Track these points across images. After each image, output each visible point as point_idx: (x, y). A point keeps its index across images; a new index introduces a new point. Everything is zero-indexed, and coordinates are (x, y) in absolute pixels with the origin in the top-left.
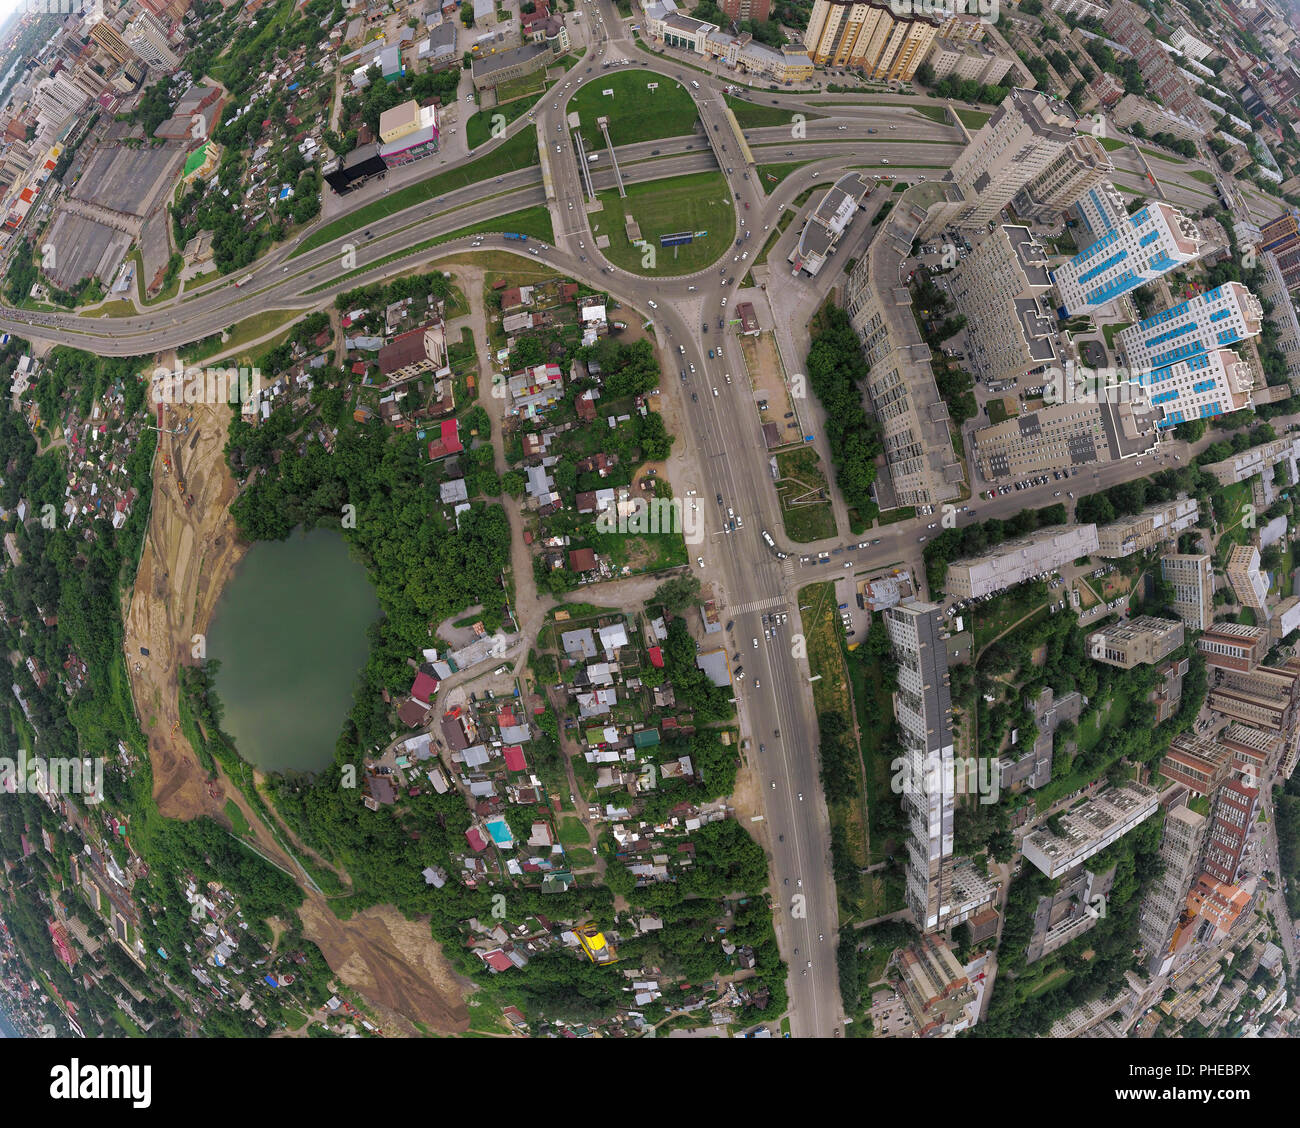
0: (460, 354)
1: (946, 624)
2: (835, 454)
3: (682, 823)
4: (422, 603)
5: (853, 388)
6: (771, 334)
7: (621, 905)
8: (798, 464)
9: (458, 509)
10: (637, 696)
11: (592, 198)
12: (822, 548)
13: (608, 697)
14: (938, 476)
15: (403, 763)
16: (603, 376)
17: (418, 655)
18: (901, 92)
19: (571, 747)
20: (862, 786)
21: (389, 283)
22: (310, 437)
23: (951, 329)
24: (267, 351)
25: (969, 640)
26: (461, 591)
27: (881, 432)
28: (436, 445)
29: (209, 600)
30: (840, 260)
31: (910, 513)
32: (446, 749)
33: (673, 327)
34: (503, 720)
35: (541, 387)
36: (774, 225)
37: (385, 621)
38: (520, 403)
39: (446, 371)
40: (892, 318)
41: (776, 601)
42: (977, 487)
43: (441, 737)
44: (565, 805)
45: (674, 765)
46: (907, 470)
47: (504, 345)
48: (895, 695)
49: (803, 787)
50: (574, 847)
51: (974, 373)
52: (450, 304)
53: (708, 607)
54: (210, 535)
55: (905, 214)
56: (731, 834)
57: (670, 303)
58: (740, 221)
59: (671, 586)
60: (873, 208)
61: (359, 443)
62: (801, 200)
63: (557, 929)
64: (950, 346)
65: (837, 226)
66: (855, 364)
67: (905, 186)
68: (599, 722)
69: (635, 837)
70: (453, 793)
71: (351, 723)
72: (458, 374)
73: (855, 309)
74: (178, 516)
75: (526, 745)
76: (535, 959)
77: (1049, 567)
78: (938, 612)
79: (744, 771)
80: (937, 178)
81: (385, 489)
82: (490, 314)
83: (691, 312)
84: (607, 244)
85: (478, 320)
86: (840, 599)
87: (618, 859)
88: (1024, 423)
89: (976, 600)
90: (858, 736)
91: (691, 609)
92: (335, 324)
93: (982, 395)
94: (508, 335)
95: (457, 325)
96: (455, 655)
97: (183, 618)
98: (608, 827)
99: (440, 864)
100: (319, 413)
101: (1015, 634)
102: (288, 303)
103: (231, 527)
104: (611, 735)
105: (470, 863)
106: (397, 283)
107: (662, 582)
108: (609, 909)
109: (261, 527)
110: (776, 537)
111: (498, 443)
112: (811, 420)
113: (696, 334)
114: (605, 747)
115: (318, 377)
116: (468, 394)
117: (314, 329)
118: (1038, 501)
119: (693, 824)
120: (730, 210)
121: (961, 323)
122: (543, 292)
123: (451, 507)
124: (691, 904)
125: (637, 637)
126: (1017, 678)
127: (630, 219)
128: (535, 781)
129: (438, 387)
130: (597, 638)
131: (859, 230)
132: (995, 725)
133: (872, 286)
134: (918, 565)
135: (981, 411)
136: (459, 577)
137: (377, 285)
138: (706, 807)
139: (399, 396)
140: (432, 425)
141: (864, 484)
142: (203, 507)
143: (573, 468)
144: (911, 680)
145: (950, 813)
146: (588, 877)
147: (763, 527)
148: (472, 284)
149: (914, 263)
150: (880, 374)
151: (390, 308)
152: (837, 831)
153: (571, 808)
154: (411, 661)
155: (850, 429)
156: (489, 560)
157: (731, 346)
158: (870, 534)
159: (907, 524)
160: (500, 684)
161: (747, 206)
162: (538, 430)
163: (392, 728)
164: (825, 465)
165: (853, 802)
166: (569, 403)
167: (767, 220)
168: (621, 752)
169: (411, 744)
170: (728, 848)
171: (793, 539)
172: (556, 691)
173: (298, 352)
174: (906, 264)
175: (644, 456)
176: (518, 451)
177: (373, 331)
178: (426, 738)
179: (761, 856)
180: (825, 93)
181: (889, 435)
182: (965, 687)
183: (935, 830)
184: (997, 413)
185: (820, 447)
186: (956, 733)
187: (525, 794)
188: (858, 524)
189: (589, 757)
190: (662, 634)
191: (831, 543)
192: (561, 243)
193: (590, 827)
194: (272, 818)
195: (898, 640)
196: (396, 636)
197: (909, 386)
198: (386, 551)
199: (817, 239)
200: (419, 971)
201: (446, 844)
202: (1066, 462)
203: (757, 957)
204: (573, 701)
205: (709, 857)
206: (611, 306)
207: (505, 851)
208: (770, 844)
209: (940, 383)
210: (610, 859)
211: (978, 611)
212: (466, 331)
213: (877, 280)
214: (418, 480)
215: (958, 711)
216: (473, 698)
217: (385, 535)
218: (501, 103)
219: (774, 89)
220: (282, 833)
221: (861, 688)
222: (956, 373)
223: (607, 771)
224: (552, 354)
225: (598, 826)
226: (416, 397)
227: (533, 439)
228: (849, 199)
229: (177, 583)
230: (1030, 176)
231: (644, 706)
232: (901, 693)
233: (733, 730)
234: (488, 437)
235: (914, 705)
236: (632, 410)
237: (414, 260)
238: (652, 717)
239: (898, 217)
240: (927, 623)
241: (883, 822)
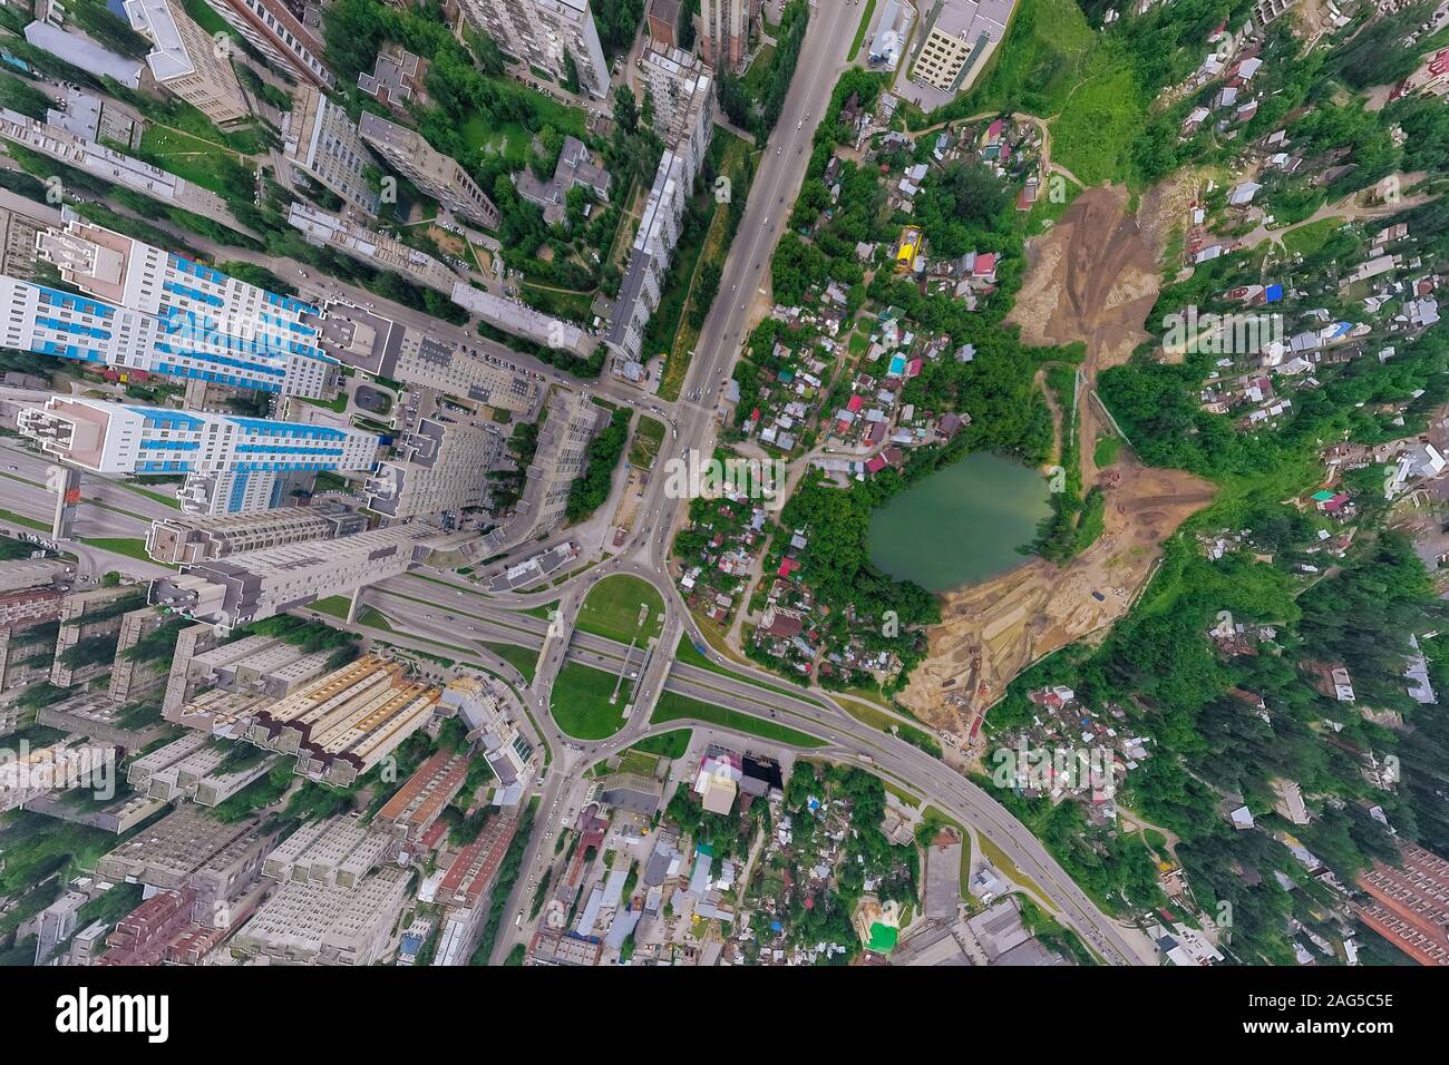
0: (759, 603)
1: (605, 328)
2: (619, 452)
3: (800, 316)
4: (847, 503)
5: (589, 477)
6: (613, 524)
7: (869, 276)
8: (639, 458)
9: (802, 533)
10: (776, 401)
11: (651, 647)
12: (652, 414)
13: (790, 409)
14: (567, 407)
15: (921, 432)
16: (702, 550)
17: (867, 480)
18: (388, 645)
19: (824, 394)
20: (698, 268)
21: (775, 671)
22: (861, 620)
23: (503, 475)
24: (866, 692)
25: (594, 307)
26: (824, 497)
27: (587, 448)
28: (795, 568)
29: (998, 586)
30: (546, 543)
31: (595, 400)
32: (889, 427)
33: (657, 553)
34: (847, 426)
35: (732, 562)
36: (570, 579)
37: (874, 506)
38: (745, 561)
39: (770, 600)
40: (540, 499)
41: (688, 404)
42: (544, 387)
43: (886, 435)
44: (849, 363)
45: (783, 354)
46: (585, 421)
47: (737, 593)
48: (655, 311)
49: (731, 293)
50: (864, 335)
51: (505, 445)
52: (750, 634)
53: (720, 422)
54: (967, 620)
55: (478, 553)
56: (783, 291)
57: (651, 567)
58: (587, 591)
59: (730, 442)
60: (499, 565)
61: (833, 597)
62: (543, 588)
63: (921, 277)
64: (512, 466)
65: (533, 564)
66: (580, 487)
67: (462, 572)
68: (802, 399)
69: (828, 322)
70: (904, 400)
71: (937, 469)
72: (765, 594)
73: (558, 514)
74: (991, 649)
75: (845, 408)
76: (957, 255)
77: (511, 304)
78: (606, 338)
79: (753, 327)
80: (427, 569)
81: (833, 565)
82: (735, 614)
83: (644, 556)
84: (660, 615)
85: (741, 615)
86: (657, 385)
87: (847, 314)
88: (485, 398)
89: (579, 327)
90: (686, 303)
91: (728, 426)
92: (815, 671)
93: (508, 431)
94: (732, 597)
95: (752, 620)
96: (847, 470)
97: (1032, 592)
98: (837, 339)
99: (953, 361)
100: (848, 630)
101: (559, 284)
102: (840, 712)
103: (946, 613)
104: (801, 389)
105: (933, 353)
106: (770, 668)
107: (733, 446)
108: (878, 278)
109: (922, 598)
110: (670, 433)
111: (765, 551)
112: (621, 475)
113: (649, 543)
114: (807, 384)
115: (839, 649)
116: (766, 581)
117: (830, 680)
118: (499, 349)
119: (795, 311)
120: (588, 600)
121: (491, 475)
122: (704, 609)
123: (805, 536)
124: (830, 251)
125: (759, 429)
126: (569, 253)
127: (641, 623)
128: (854, 386)
129: (778, 595)
130: (776, 439)
131: (522, 555)
132: (600, 233)
133: (538, 520)
134: (606, 370)
135: (515, 422)
136: (821, 503)
137: (781, 676)
138: (782, 318)
139: (800, 605)
140: (791, 579)
141: (613, 429)
142: (964, 639)
143: (740, 518)
144: (641, 312)
145: (655, 191)
146: (871, 310)
147: (674, 441)
148: (734, 637)
149: (497, 522)
150: (569, 475)
151: (781, 655)
152: (726, 247)
153: (847, 359)
154: (874, 480)
155: (604, 458)
156: (801, 502)
157: (636, 529)
158: (626, 405)
159: (601, 396)
160: (835, 444)
161: (577, 598)
162: (744, 543)
163: (912, 454)
164: (627, 450)
165: (709, 260)
166: (724, 546)
167: (572, 584)
168: (802, 377)
169: (907, 440)
170: (788, 282)
171: (664, 429)
172: (811, 426)
173: (846, 675)
174: (504, 524)
175: (707, 503)
176: (759, 540)
177: (796, 650)
178: (896, 439)
179: (775, 261)
180: (458, 661)
181: (583, 444)
182: (610, 279)
183: (670, 186)
184: (502, 415)
185: (625, 459)
186: (629, 254)
187: (864, 381)
188: (628, 413)
189: (819, 383)
190: (747, 423)
191: (647, 414)
192: (681, 629)
193: (847, 343)
194: (1065, 439)
195: (638, 342)
196: (873, 496)
197: (555, 460)
198: (850, 538)
199: (551, 561)
200: (1063, 275)
201: (938, 373)
202: (457, 355)
203: (825, 166)
204: (806, 416)
205: (801, 282)
206: (678, 581)
207: (904, 352)
208: (766, 266)
209: (534, 451)
210: (851, 315)
211: (580, 319)
212: (750, 614)
213: (532, 523)
214: (812, 558)
215: (621, 267)
216: (853, 445)
217: (846, 544)
218: (657, 757)
219: (493, 676)
220: (1066, 425)
221: (671, 330)
222: (518, 451)
223: (815, 371)
224: (718, 574)
225: (842, 342)
226: (792, 598)
227: (749, 541)
228: (510, 577)
229: (1020, 614)
230: (318, 545)
231: (776, 394)
232: (650, 309)
233: (744, 354)
234: (769, 555)
235: (646, 295)
236: (699, 526)
237: (756, 675)
238: (776, 386)
239: (485, 551)
240: (617, 336)
241: (699, 228)
